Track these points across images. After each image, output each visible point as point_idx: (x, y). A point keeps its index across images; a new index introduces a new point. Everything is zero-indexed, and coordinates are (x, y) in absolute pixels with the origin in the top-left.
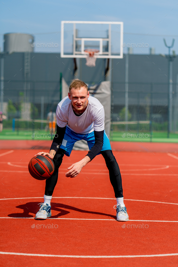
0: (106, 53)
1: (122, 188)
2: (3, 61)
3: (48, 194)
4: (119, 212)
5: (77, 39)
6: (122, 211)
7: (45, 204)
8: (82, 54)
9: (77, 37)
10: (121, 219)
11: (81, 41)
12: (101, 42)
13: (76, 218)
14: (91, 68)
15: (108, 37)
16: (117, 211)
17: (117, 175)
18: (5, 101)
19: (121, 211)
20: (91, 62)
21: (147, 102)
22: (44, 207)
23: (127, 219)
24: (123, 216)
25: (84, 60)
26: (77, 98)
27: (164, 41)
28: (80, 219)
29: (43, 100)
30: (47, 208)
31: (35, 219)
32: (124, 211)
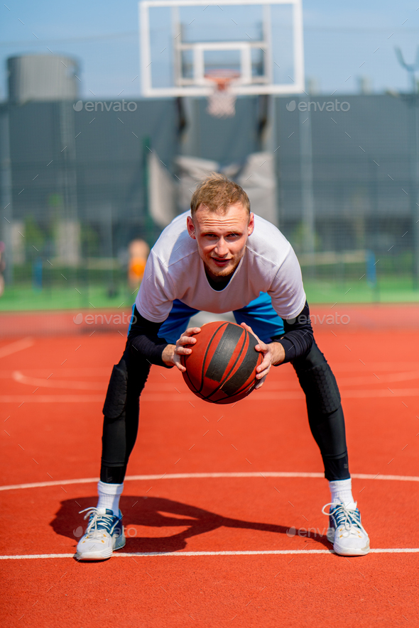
0: (259, 79)
1: (346, 452)
2: (6, 121)
3: (111, 478)
4: (339, 525)
5: (185, 47)
6: (348, 521)
7: (101, 510)
8: (199, 87)
9: (183, 41)
10: (347, 548)
11: (191, 52)
12: (246, 53)
13: (206, 550)
14: (221, 121)
15: (261, 38)
16: (334, 522)
17: (333, 409)
19: (346, 523)
20: (222, 105)
21: (358, 207)
22: (101, 521)
23: (366, 548)
24: (353, 540)
25: (203, 103)
26: (213, 236)
27: (399, 53)
28: (217, 553)
30: (110, 522)
31: (75, 558)
32: (354, 522)
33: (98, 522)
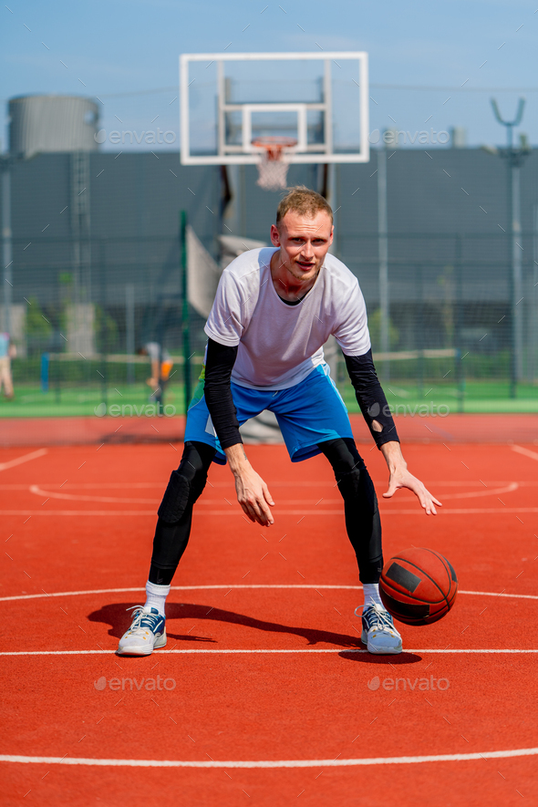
0: (318, 147)
1: (381, 555)
2: (7, 179)
3: (160, 580)
5: (230, 108)
7: (147, 609)
8: (247, 153)
9: (228, 103)
11: (240, 113)
12: (303, 115)
13: (242, 649)
15: (322, 100)
16: (366, 623)
18: (17, 300)
19: (378, 624)
20: (274, 177)
21: (444, 291)
22: (146, 619)
25: (251, 172)
26: (301, 240)
27: (494, 106)
28: (253, 651)
29: (131, 295)
30: (155, 621)
31: (116, 654)
32: (386, 623)
33: (142, 620)
